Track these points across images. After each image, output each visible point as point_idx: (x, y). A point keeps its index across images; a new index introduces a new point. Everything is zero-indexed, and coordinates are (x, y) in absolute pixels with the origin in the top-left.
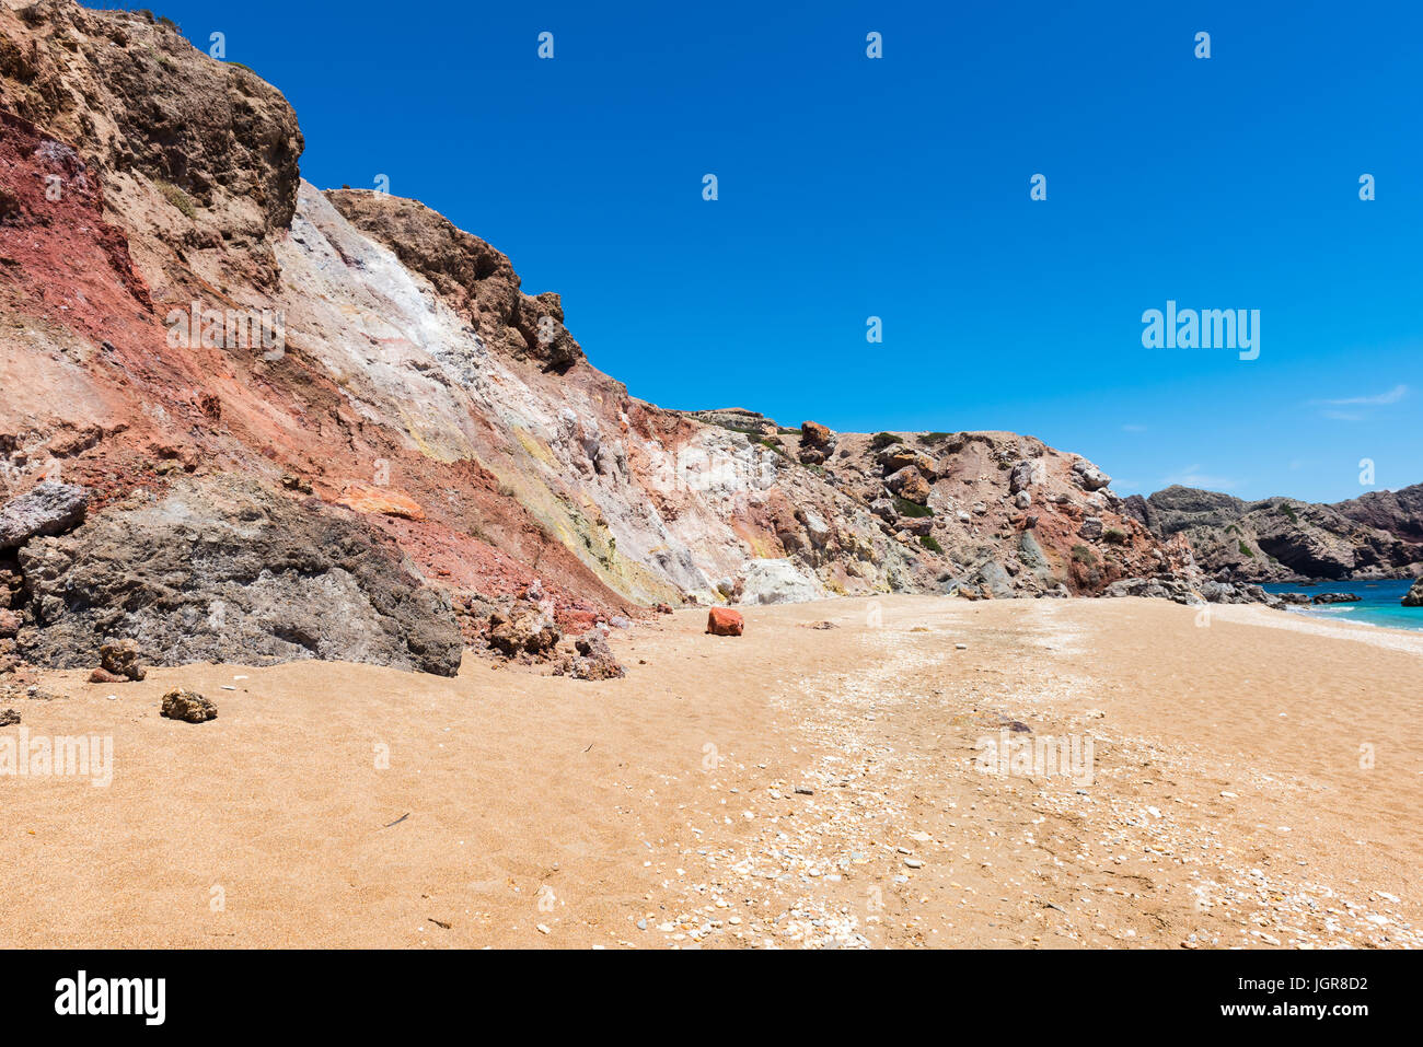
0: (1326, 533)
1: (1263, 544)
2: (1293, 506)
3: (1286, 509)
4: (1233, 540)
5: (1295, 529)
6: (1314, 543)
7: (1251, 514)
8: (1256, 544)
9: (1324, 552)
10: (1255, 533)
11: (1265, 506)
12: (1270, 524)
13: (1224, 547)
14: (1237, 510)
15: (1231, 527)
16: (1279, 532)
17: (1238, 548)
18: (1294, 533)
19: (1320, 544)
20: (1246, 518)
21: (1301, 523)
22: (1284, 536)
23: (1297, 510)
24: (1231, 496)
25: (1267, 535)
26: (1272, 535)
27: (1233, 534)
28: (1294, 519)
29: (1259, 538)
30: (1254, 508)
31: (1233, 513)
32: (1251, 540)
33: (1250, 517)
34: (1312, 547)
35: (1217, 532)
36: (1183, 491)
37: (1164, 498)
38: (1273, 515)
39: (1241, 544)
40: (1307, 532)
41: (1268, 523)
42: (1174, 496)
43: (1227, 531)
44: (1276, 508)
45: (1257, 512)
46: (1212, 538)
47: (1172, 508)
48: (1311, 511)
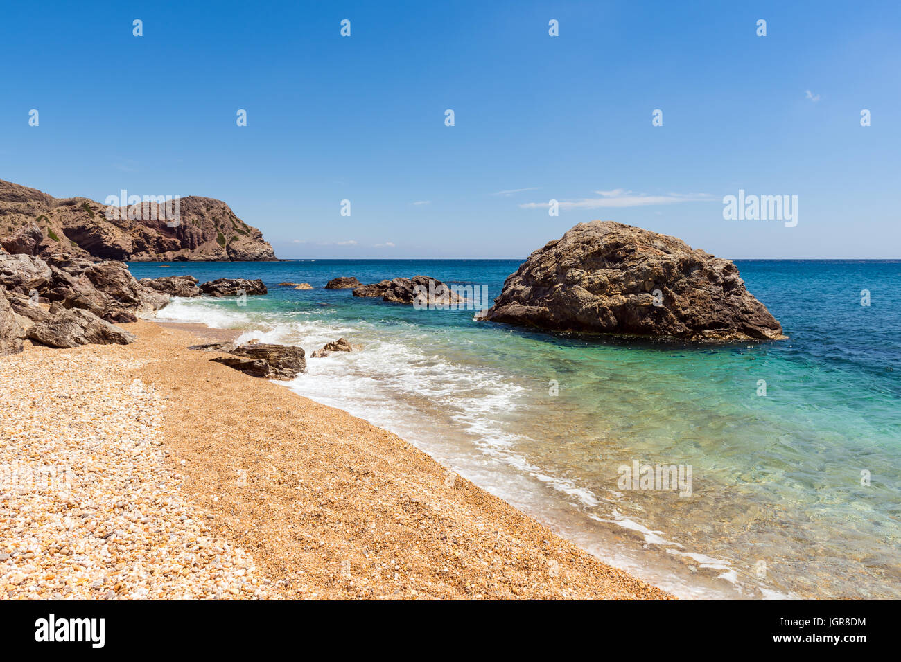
0: (114, 227)
1: (68, 232)
2: (91, 205)
3: (86, 207)
4: (43, 227)
5: (92, 222)
6: (106, 234)
7: (59, 208)
8: (62, 232)
9: (112, 241)
10: (61, 223)
11: (70, 203)
12: (74, 217)
14: (48, 204)
15: (43, 216)
16: (80, 223)
17: (47, 233)
18: (92, 225)
19: (110, 235)
20: (54, 211)
21: (97, 218)
22: (84, 227)
23: (95, 208)
24: (44, 193)
25: (71, 225)
26: (75, 226)
27: (44, 223)
28: (92, 215)
29: (64, 227)
30: (62, 204)
31: (44, 206)
32: (57, 228)
33: (58, 210)
34: (104, 237)
38: (76, 211)
39: (49, 230)
40: (101, 225)
41: (70, 216)
43: (39, 220)
44: (78, 205)
45: (64, 207)
48: (105, 210)
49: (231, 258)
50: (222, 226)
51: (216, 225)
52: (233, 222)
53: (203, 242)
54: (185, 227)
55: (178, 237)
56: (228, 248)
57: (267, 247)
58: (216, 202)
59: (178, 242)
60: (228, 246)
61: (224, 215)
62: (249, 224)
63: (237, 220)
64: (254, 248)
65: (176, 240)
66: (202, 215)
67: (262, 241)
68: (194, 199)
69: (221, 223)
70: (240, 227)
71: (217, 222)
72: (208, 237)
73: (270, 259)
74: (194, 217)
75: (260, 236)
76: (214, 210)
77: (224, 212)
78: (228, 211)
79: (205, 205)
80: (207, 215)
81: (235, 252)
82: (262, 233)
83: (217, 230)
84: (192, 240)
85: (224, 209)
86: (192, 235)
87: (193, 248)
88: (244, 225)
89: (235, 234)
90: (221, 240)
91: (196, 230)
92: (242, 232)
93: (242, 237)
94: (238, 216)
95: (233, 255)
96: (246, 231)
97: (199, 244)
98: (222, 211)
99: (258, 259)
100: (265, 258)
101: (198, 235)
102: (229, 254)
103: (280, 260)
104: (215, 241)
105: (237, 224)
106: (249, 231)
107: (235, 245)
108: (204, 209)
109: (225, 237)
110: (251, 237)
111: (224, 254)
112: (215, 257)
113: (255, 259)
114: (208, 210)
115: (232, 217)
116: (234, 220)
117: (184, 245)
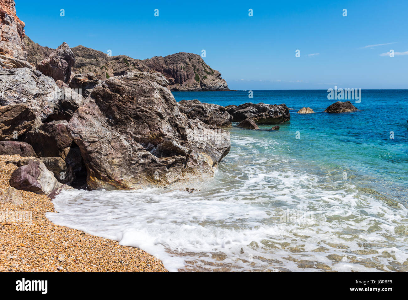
2: (128, 59)
3: (125, 60)
4: (103, 72)
5: (128, 69)
7: (112, 61)
8: (113, 75)
10: (113, 70)
11: (117, 58)
13: (100, 75)
14: (106, 59)
15: (104, 66)
16: (122, 70)
17: (106, 76)
18: (128, 71)
20: (109, 63)
21: (131, 67)
22: (124, 72)
23: (130, 61)
24: (104, 53)
25: (118, 71)
26: (120, 71)
27: (104, 70)
28: (128, 65)
29: (114, 72)
30: (113, 59)
31: (104, 61)
32: (111, 73)
33: (111, 63)
35: (97, 69)
36: (84, 49)
37: (75, 51)
38: (120, 63)
39: (107, 74)
40: (133, 71)
41: (118, 66)
42: (80, 50)
43: (102, 68)
44: (122, 59)
45: (114, 61)
46: (95, 71)
47: (78, 56)
48: (134, 62)
49: (203, 89)
50: (198, 70)
51: (194, 69)
52: (204, 67)
53: (187, 80)
54: (177, 71)
55: (173, 77)
56: (201, 83)
57: (224, 82)
58: (195, 56)
59: (173, 79)
60: (201, 82)
61: (199, 63)
62: (213, 69)
63: (206, 66)
64: (216, 83)
65: (172, 79)
66: (186, 63)
67: (221, 79)
68: (182, 54)
69: (197, 68)
70: (208, 70)
71: (195, 67)
72: (190, 77)
73: (225, 90)
74: (182, 65)
75: (220, 75)
76: (193, 60)
77: (199, 61)
78: (201, 60)
79: (189, 57)
80: (189, 63)
81: (205, 85)
82: (221, 73)
83: (195, 72)
84: (181, 79)
85: (199, 59)
86: (181, 76)
87: (181, 83)
88: (210, 69)
89: (205, 74)
90: (197, 78)
91: (184, 72)
92: (209, 73)
93: (209, 76)
94: (207, 64)
95: (204, 87)
96: (211, 72)
97: (185, 81)
98: (197, 61)
99: (218, 90)
100: (222, 89)
101: (184, 76)
102: (201, 86)
103: (231, 90)
104: (193, 79)
105: (206, 68)
106: (213, 73)
107: (205, 81)
108: (187, 60)
109: (199, 76)
110: (214, 76)
111: (199, 86)
112: (194, 89)
113: (216, 90)
114: (190, 60)
115: (203, 64)
116: (205, 66)
117: (176, 82)
